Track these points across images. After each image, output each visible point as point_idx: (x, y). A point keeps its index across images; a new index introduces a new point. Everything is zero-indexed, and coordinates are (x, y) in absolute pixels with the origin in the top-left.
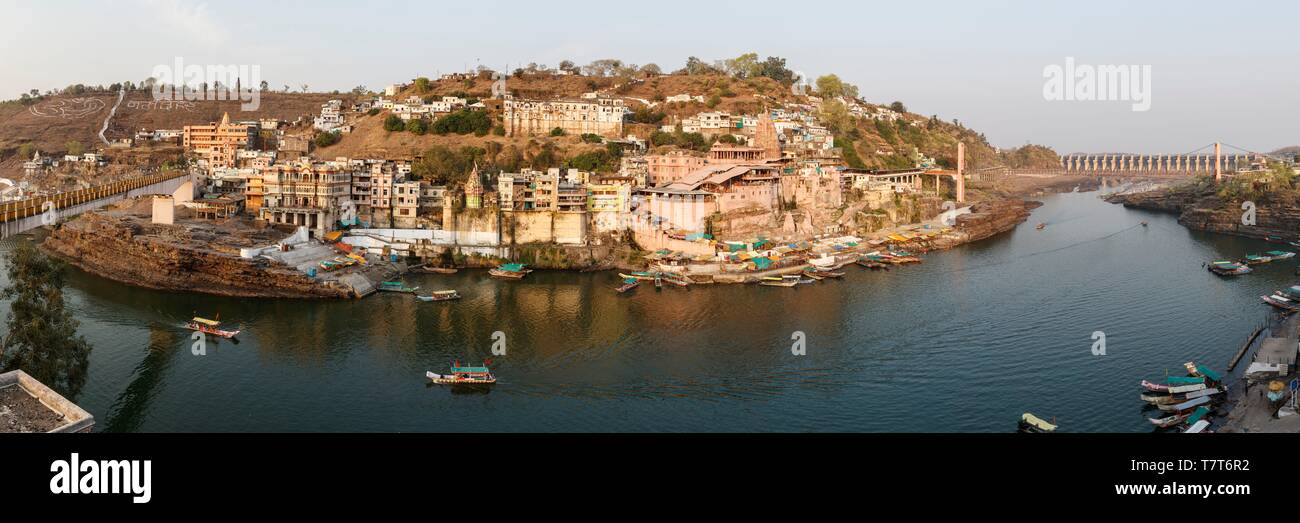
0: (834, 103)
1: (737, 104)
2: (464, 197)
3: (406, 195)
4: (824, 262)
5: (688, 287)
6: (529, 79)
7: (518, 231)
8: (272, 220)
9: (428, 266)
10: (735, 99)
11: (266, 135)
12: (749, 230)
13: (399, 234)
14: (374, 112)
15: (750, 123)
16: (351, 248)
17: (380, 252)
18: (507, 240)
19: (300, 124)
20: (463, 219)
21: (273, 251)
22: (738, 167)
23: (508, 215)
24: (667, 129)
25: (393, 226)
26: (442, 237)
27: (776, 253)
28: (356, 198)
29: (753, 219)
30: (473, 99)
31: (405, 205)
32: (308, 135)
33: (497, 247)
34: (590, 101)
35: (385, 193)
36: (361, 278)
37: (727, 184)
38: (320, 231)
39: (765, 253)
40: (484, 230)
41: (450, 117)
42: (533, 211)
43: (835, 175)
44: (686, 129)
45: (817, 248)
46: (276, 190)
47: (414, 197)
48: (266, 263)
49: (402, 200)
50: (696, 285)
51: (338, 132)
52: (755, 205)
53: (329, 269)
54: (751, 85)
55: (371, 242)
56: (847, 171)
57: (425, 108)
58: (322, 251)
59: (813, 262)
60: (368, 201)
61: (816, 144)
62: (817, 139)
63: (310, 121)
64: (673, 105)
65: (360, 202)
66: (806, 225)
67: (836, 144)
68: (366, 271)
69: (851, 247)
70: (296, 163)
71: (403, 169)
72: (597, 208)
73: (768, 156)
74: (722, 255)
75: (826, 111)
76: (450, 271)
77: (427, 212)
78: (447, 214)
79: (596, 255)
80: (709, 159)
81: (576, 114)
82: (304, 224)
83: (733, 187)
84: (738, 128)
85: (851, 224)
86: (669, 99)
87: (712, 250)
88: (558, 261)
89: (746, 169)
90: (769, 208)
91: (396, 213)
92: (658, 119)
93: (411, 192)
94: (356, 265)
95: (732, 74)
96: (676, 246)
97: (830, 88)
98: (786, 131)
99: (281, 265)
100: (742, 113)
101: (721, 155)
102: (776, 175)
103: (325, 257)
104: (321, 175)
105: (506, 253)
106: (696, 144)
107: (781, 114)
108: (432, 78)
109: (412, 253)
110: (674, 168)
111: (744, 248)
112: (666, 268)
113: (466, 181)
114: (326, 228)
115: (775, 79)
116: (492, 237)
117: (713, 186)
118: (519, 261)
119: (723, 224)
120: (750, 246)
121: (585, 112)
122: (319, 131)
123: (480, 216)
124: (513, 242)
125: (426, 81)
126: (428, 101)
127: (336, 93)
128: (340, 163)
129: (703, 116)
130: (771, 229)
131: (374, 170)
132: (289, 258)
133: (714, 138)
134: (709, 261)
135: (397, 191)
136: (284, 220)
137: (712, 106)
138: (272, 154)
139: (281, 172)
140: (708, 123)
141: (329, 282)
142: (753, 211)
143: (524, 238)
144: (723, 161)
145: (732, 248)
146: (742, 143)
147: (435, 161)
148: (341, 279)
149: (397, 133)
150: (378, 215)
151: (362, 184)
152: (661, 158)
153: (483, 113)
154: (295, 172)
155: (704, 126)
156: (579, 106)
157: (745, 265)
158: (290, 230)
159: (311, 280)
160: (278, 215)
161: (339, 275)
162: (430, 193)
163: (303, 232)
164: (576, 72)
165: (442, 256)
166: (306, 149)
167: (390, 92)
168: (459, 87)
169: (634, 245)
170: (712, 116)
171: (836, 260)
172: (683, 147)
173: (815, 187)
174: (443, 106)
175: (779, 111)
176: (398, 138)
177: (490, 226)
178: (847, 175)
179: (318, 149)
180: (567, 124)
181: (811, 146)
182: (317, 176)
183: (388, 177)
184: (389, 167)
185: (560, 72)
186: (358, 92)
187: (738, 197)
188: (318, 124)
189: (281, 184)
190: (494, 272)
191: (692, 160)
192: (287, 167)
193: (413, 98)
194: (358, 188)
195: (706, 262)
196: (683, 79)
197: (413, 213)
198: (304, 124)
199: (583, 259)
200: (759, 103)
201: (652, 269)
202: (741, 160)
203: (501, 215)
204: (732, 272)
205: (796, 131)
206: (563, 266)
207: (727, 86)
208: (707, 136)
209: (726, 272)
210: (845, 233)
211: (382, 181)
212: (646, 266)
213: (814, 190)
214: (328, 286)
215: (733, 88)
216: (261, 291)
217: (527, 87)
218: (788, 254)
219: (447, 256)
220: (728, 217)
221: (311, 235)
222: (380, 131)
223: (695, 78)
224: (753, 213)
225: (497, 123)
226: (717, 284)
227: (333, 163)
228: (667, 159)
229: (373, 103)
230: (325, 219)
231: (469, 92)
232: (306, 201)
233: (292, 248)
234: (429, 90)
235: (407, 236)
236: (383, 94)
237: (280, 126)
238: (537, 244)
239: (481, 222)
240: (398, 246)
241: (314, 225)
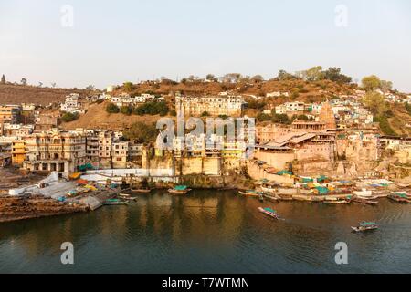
0: (373, 94)
1: (309, 97)
2: (154, 150)
3: (120, 150)
4: (364, 194)
5: (278, 201)
6: (190, 85)
7: (184, 168)
8: (32, 169)
9: (134, 188)
10: (308, 94)
11: (26, 114)
12: (315, 171)
13: (116, 172)
14: (100, 102)
15: (316, 107)
16: (87, 182)
17: (105, 183)
18: (178, 173)
19: (51, 108)
20: (153, 162)
21: (34, 189)
22: (309, 134)
23: (178, 159)
24: (267, 112)
25: (112, 168)
26: (141, 172)
27: (331, 185)
28: (90, 152)
29: (318, 165)
30: (158, 95)
31: (119, 155)
32: (57, 114)
33: (172, 177)
34: (222, 97)
35: (107, 148)
36: (94, 198)
37: (302, 143)
38: (66, 173)
39: (325, 185)
40: (165, 168)
41: (146, 105)
42: (192, 157)
43: (374, 140)
44: (277, 112)
45: (359, 184)
46: (35, 149)
47: (125, 150)
48: (29, 196)
49: (117, 152)
50: (282, 200)
51: (77, 113)
52: (319, 156)
53: (73, 195)
54: (318, 85)
55: (98, 177)
56: (382, 137)
57: (131, 100)
58: (68, 185)
59: (355, 192)
60: (97, 154)
61: (360, 120)
62: (361, 117)
63: (58, 106)
64: (270, 98)
65: (92, 154)
66: (353, 170)
67: (375, 120)
68: (96, 194)
69: (385, 186)
70: (48, 132)
71: (118, 135)
72: (227, 156)
73: (328, 127)
74: (298, 184)
75: (368, 99)
76: (146, 191)
77: (133, 159)
78: (144, 159)
79: (226, 181)
80: (291, 129)
81: (216, 104)
82: (55, 170)
83: (306, 145)
84: (309, 111)
85: (385, 172)
86: (268, 95)
87: (292, 181)
88: (206, 184)
89: (314, 135)
90: (327, 158)
91: (114, 160)
92: (261, 106)
93: (123, 148)
94: (90, 191)
95: (305, 79)
96: (271, 178)
97: (370, 84)
98: (339, 112)
99: (39, 196)
100: (312, 102)
101: (298, 126)
102: (333, 139)
103: (70, 189)
104: (66, 139)
105: (177, 180)
106: (283, 120)
107: (337, 102)
108: (135, 83)
109: (124, 182)
110: (270, 134)
111: (312, 180)
112: (265, 189)
113: (155, 141)
114: (70, 171)
115: (333, 81)
116: (169, 171)
117: (293, 145)
118: (184, 184)
119: (299, 167)
120: (315, 180)
121: (220, 103)
122: (64, 112)
123: (163, 160)
124: (181, 174)
125: (131, 84)
126: (133, 96)
127: (75, 89)
128: (78, 132)
129: (288, 104)
130: (329, 171)
131: (100, 135)
132: (45, 191)
133: (294, 117)
134: (290, 186)
135: (114, 147)
136: (41, 168)
137: (294, 98)
138: (31, 126)
139: (38, 138)
140: (291, 108)
141: (73, 203)
142: (317, 160)
143: (187, 172)
144: (299, 130)
145: (304, 181)
146: (311, 119)
147: (137, 130)
148: (80, 201)
149: (114, 114)
150: (103, 162)
151: (93, 144)
152: (263, 128)
153: (164, 103)
154: (48, 138)
155: (288, 110)
156: (217, 100)
157: (312, 191)
158: (46, 174)
159: (61, 203)
160: (37, 166)
161: (79, 198)
162: (134, 148)
163: (54, 175)
164: (216, 80)
165: (141, 183)
166: (56, 123)
167: (110, 90)
168: (151, 88)
169: (247, 176)
170: (293, 104)
171: (373, 193)
172: (277, 122)
173: (359, 146)
174: (142, 99)
175: (335, 100)
176: (114, 117)
177: (168, 166)
178: (382, 140)
179: (63, 123)
180: (210, 110)
181: (357, 121)
182: (63, 140)
183: (109, 139)
184: (109, 134)
185: (207, 81)
186: (89, 89)
187: (308, 151)
188: (63, 107)
189: (38, 145)
190: (171, 191)
191: (281, 129)
192: (42, 134)
193: (123, 94)
194: (91, 147)
195: (289, 187)
196: (276, 83)
197: (124, 159)
198: (54, 108)
199: (219, 183)
200: (323, 96)
201: (257, 190)
202: (310, 130)
203: (174, 159)
204: (304, 194)
205: (346, 112)
206: (208, 187)
207: (302, 86)
208: (290, 116)
209: (300, 194)
210: (380, 177)
211: (105, 142)
212: (254, 188)
213: (358, 149)
214: (73, 206)
215: (306, 87)
216: (26, 215)
217: (188, 89)
218: (340, 186)
219: (144, 183)
220: (302, 162)
221: (60, 176)
222: (105, 113)
223: (283, 82)
224: (318, 161)
225: (172, 109)
226: (294, 200)
227: (73, 132)
228: (267, 129)
229: (99, 96)
230: (69, 165)
231: (156, 91)
232: (56, 156)
233: (47, 185)
234: (133, 89)
235: (121, 173)
236: (105, 91)
237: (36, 108)
238: (194, 175)
239: (164, 163)
240: (116, 179)
241: (62, 170)
